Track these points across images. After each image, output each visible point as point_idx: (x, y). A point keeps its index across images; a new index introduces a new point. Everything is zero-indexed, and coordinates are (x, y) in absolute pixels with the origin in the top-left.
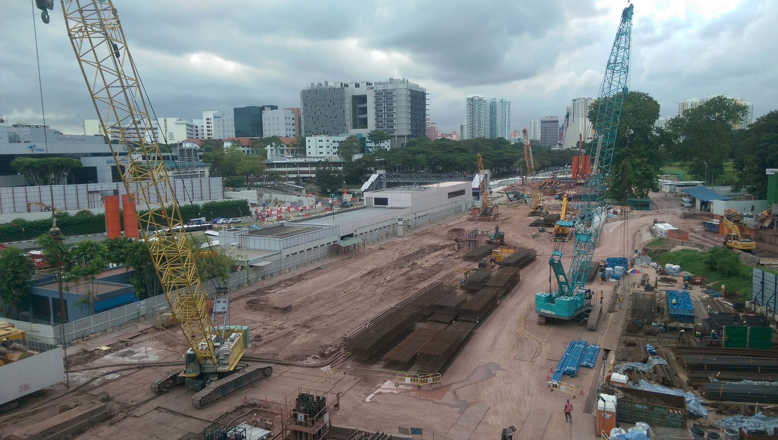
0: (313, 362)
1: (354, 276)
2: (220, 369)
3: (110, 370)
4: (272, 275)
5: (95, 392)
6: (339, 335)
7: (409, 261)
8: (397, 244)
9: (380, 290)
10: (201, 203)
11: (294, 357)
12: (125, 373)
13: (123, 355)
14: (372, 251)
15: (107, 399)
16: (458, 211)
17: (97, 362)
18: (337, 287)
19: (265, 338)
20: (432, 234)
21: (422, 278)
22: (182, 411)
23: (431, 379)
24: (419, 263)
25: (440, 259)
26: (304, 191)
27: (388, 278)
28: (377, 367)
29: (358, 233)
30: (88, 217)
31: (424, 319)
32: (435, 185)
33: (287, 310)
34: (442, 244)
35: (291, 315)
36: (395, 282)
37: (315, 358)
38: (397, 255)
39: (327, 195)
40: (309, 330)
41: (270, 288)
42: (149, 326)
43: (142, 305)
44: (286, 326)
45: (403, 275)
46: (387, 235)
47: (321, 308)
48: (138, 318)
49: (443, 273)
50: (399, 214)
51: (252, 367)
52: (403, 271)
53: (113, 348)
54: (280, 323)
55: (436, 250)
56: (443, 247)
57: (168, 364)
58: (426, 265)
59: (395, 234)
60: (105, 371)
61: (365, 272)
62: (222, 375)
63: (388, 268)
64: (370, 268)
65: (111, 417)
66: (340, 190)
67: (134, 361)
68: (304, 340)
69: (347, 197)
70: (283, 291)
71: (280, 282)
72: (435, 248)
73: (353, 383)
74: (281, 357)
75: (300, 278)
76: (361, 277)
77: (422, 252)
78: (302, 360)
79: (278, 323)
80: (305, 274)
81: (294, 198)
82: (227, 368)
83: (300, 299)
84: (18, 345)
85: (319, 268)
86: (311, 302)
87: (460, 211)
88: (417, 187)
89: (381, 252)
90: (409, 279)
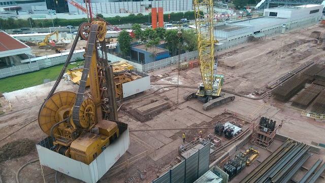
0: (253, 97)
1: (262, 54)
2: (213, 95)
3: (165, 86)
4: (222, 49)
5: (162, 95)
6: (263, 84)
7: (290, 48)
8: (281, 37)
9: (278, 62)
10: (184, 12)
11: (242, 92)
12: (171, 88)
13: (168, 80)
14: (269, 41)
15: (167, 99)
16: (313, 21)
17: (159, 82)
18: (254, 58)
19: (226, 81)
20: (299, 33)
21: (301, 57)
22: (198, 110)
23: (322, 117)
24: (297, 49)
25: (308, 48)
26: (227, 7)
27: (282, 56)
28: (288, 105)
29: (262, 31)
30: (142, 16)
31: (310, 82)
32: (304, 6)
33: (233, 68)
34: (307, 40)
35: (235, 71)
36: (286, 58)
37: (253, 94)
38: (283, 44)
39: (239, 9)
40: (247, 79)
41: (222, 55)
42: (175, 68)
43: (172, 59)
44: (234, 76)
45: (289, 55)
46: (275, 32)
47: (250, 69)
48: (170, 64)
49: (312, 57)
50: (284, 21)
51: (227, 96)
52: (289, 53)
53: (164, 76)
54: (231, 74)
55: (305, 43)
56: (309, 41)
57: (186, 87)
58: (301, 51)
59: (280, 32)
60: (162, 86)
61: (268, 52)
62: (214, 97)
63: (280, 50)
64: (270, 49)
65: (170, 107)
66: (245, 7)
67: (173, 83)
68: (246, 85)
69: (249, 11)
70: (228, 58)
71: (226, 53)
72: (304, 42)
73: (277, 111)
74: (236, 91)
75: (235, 52)
76: (266, 54)
77: (297, 43)
78: (247, 95)
79: (230, 74)
80: (237, 50)
81: (224, 10)
82: (216, 95)
83: (238, 63)
84: (134, 73)
85: (243, 48)
86: (243, 65)
87: (314, 21)
88: (293, 7)
89: (273, 42)
90: (293, 58)
